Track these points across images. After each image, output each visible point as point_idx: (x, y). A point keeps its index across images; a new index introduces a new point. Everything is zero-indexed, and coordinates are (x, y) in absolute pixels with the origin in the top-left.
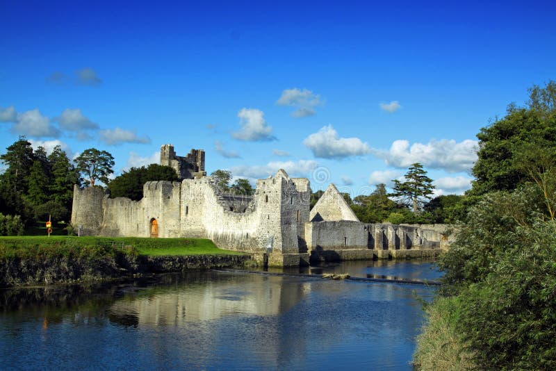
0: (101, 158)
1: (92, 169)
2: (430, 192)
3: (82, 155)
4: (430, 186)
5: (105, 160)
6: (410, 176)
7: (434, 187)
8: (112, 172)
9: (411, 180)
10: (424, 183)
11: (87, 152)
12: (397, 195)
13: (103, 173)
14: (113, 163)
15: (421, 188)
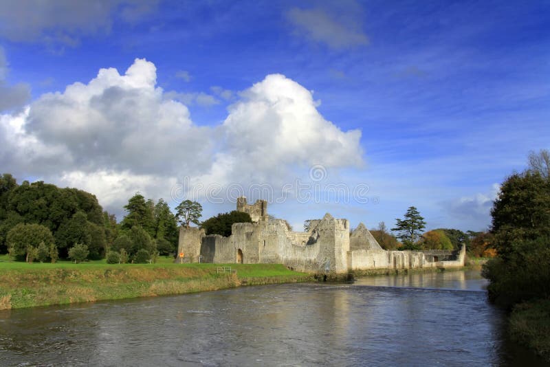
0: (193, 207)
1: (187, 214)
2: (423, 227)
3: (181, 205)
4: (422, 223)
5: (196, 208)
6: (408, 216)
7: (424, 223)
8: (201, 215)
9: (409, 218)
10: (418, 220)
11: (184, 203)
12: (399, 229)
13: (194, 216)
14: (201, 210)
15: (416, 224)
